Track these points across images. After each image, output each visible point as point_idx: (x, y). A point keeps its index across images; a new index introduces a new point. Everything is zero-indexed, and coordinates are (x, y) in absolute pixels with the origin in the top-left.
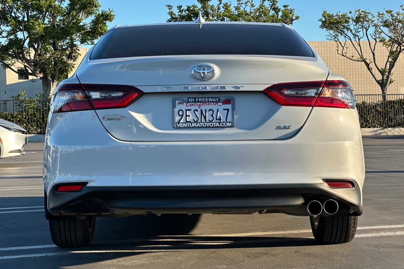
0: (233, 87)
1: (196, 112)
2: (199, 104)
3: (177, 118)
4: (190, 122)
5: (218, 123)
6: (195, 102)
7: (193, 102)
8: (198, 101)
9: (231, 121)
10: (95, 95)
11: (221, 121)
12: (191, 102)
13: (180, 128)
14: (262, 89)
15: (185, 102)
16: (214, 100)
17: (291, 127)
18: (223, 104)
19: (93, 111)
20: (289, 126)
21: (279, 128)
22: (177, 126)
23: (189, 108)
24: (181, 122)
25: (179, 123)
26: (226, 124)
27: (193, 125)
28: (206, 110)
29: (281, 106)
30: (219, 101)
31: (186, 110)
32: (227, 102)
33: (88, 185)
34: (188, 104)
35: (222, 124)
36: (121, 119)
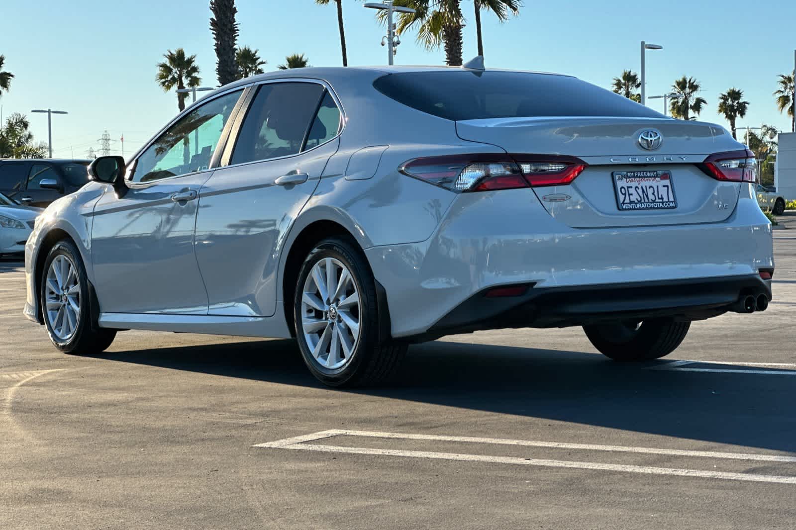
1: (637, 189)
3: (621, 197)
4: (633, 202)
5: (661, 204)
6: (634, 177)
7: (632, 177)
8: (637, 177)
9: (673, 200)
10: (526, 168)
12: (630, 178)
15: (625, 178)
16: (652, 175)
18: (661, 179)
19: (530, 188)
22: (623, 208)
23: (629, 184)
25: (623, 203)
26: (669, 205)
27: (639, 205)
28: (646, 187)
32: (665, 176)
33: (536, 286)
35: (666, 205)
36: (566, 199)
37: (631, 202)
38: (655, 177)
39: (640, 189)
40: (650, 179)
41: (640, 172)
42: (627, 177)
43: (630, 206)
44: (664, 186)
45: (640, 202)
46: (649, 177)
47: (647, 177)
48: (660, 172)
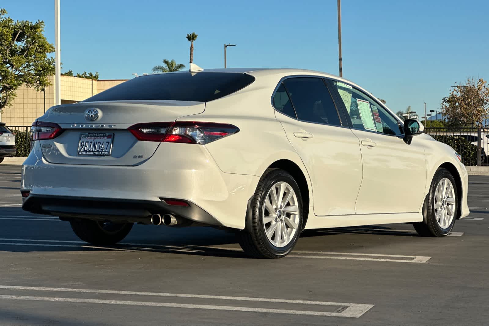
0: (108, 126)
2: (94, 137)
4: (86, 151)
6: (92, 136)
7: (90, 136)
8: (93, 136)
11: (103, 151)
12: (89, 136)
13: (79, 155)
14: (126, 128)
16: (103, 135)
17: (143, 157)
18: (107, 138)
20: (142, 156)
21: (135, 157)
24: (81, 150)
25: (80, 151)
27: (88, 153)
28: (97, 142)
29: (138, 140)
30: (105, 136)
31: (86, 142)
34: (88, 138)
35: (103, 153)
37: (85, 151)
38: (104, 137)
39: (93, 143)
40: (101, 137)
41: (96, 133)
42: (88, 136)
43: (83, 153)
44: (107, 142)
45: (89, 151)
46: (100, 136)
47: (99, 136)
48: (107, 134)
